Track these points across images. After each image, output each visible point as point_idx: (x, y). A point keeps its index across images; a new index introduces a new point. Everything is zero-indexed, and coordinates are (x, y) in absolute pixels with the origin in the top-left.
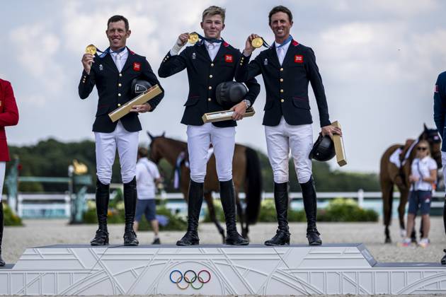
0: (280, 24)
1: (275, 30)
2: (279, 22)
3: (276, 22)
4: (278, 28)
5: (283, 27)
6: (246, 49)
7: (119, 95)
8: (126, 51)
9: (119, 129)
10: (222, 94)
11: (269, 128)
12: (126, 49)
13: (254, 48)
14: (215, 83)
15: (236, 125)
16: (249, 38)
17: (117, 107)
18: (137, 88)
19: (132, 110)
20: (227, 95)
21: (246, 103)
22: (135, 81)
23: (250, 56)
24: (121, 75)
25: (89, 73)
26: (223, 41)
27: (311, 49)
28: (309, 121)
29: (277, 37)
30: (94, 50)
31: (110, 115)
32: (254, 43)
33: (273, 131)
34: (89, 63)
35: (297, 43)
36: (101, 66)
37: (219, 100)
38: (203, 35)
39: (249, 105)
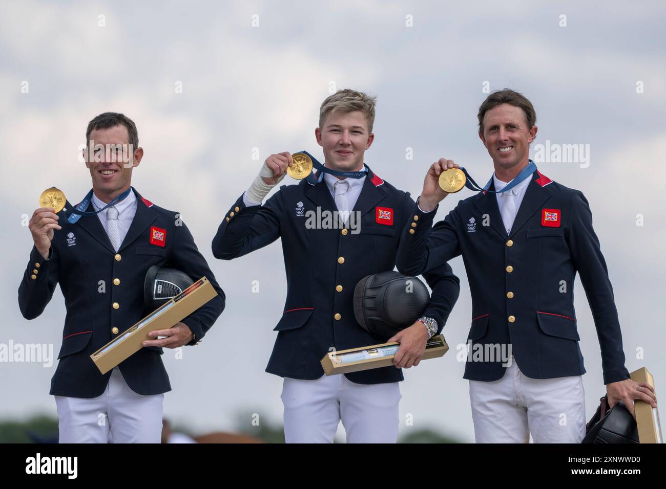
0: (504, 134)
1: (495, 148)
2: (502, 128)
3: (496, 128)
4: (500, 144)
5: (513, 140)
6: (425, 194)
7: (116, 305)
8: (131, 198)
9: (115, 390)
10: (369, 303)
11: (479, 386)
12: (132, 193)
13: (444, 194)
14: (351, 278)
15: (401, 379)
16: (433, 169)
17: (111, 337)
18: (157, 289)
19: (147, 343)
20: (381, 306)
21: (426, 325)
22: (152, 271)
23: (434, 213)
24: (118, 257)
25: (46, 255)
26: (369, 173)
27: (580, 194)
29: (498, 165)
30: (59, 200)
31: (95, 358)
32: (448, 181)
33: (488, 392)
34: (48, 232)
35: (547, 180)
36: (71, 235)
37: (360, 318)
38: (322, 160)
39: (435, 329)
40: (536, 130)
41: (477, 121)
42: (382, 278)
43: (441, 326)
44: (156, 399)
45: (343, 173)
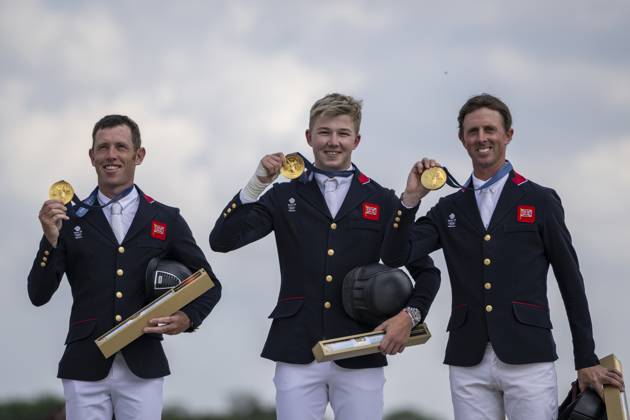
0: (483, 136)
1: (474, 149)
2: (481, 131)
3: (475, 130)
4: (480, 145)
5: (491, 142)
6: (408, 191)
7: (119, 294)
8: (134, 194)
10: (357, 294)
11: (458, 371)
12: (134, 190)
13: (426, 191)
14: (341, 269)
16: (416, 167)
17: (115, 324)
18: (158, 279)
19: (148, 329)
20: (368, 297)
21: (410, 314)
22: (153, 262)
23: (416, 208)
24: (121, 249)
25: (55, 244)
26: (356, 172)
27: (554, 192)
28: (548, 354)
29: (476, 164)
30: (67, 192)
31: (99, 343)
32: (427, 179)
33: (467, 377)
34: (57, 222)
35: (523, 179)
36: (78, 228)
37: (348, 308)
39: (418, 319)
40: (512, 132)
41: (457, 124)
42: (369, 270)
43: (424, 315)
44: (156, 382)
45: (331, 172)
